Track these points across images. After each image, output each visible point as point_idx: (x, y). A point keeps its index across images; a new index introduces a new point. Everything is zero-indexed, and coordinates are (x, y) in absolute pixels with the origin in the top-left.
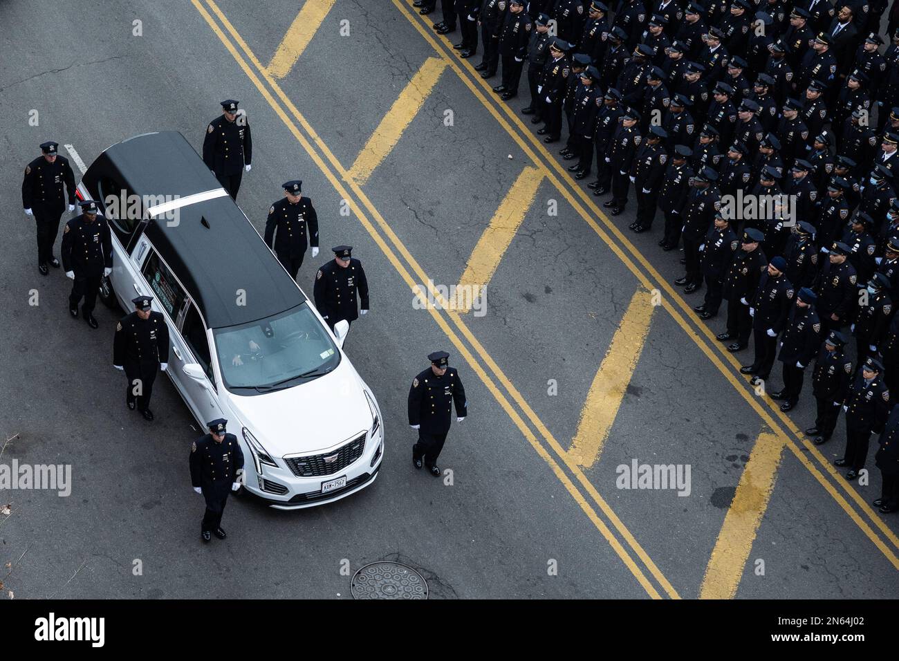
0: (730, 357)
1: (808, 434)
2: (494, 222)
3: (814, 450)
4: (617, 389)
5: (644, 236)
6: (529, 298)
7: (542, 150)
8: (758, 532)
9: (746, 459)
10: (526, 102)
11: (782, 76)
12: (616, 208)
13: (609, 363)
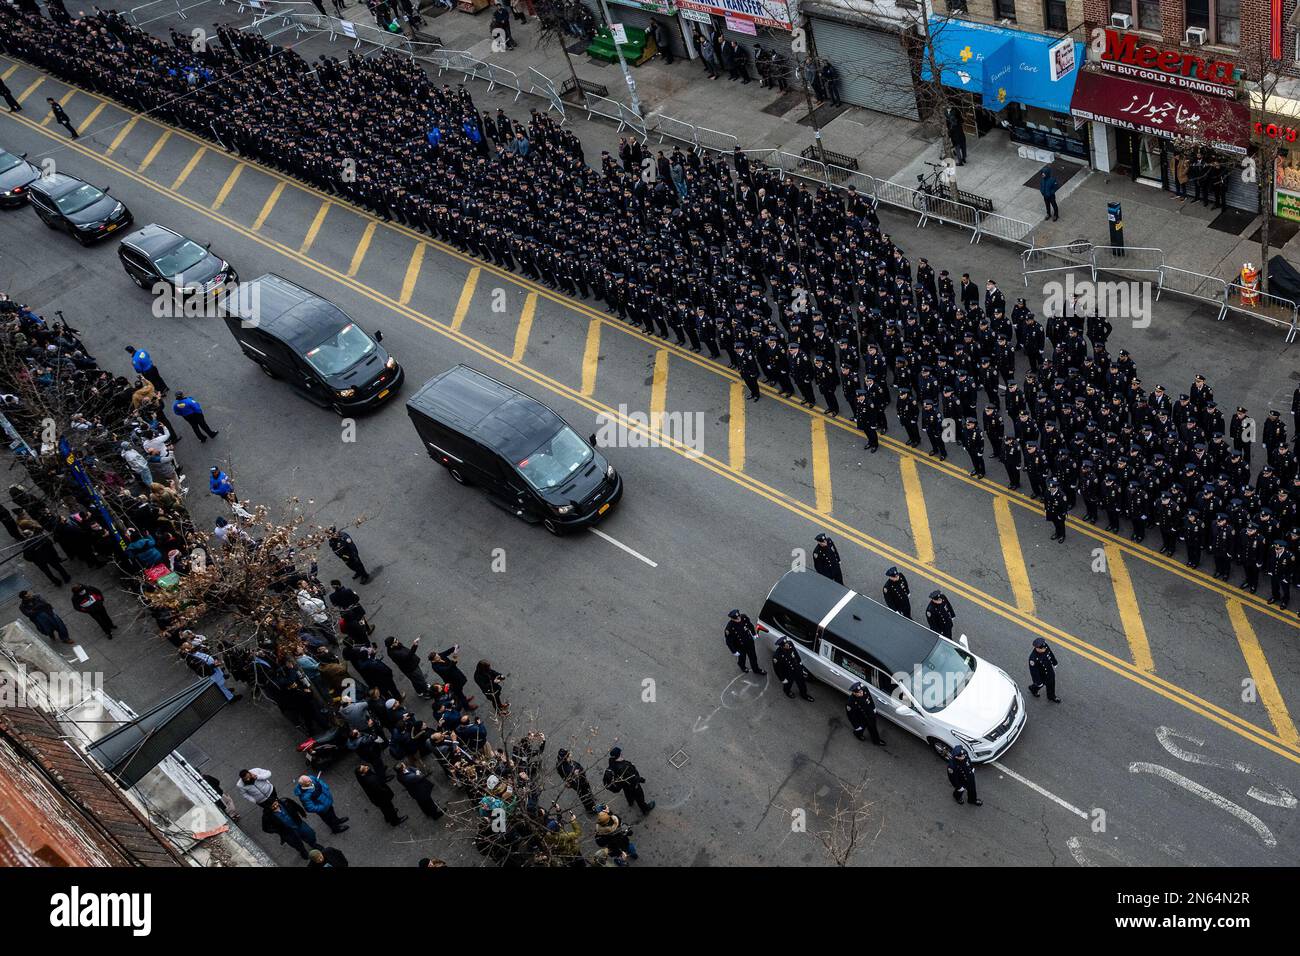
0: (637, 329)
1: (676, 344)
2: (522, 320)
3: (681, 349)
4: (594, 361)
5: (588, 299)
6: (546, 343)
7: (534, 285)
8: (667, 387)
9: (654, 363)
10: (520, 269)
11: (616, 212)
12: (572, 293)
13: (587, 353)
